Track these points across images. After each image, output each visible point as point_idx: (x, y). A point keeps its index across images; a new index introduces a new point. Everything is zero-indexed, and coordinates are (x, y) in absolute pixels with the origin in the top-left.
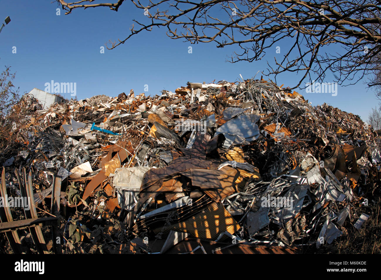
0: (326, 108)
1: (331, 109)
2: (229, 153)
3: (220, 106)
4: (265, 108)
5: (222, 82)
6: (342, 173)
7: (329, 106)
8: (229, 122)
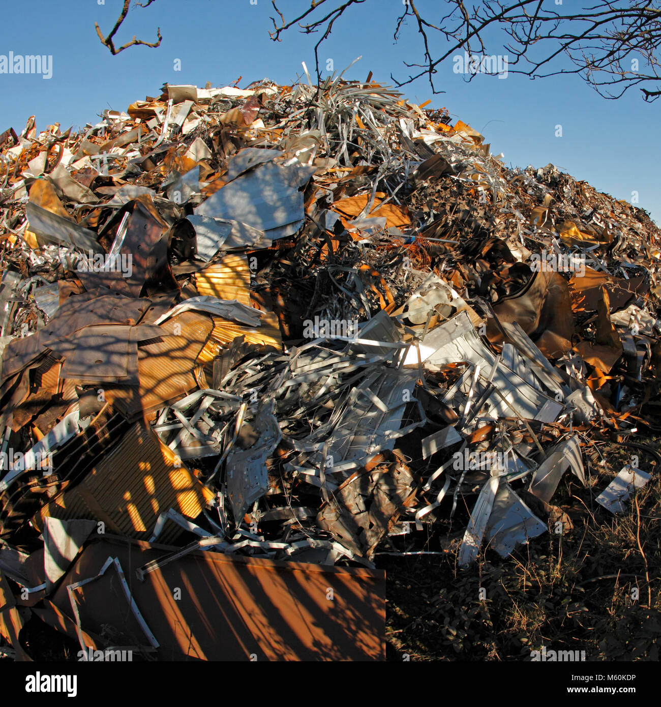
0: (552, 178)
1: (567, 181)
2: (208, 275)
3: (230, 146)
4: (359, 153)
5: (260, 85)
6: (563, 342)
7: (562, 174)
8: (230, 188)
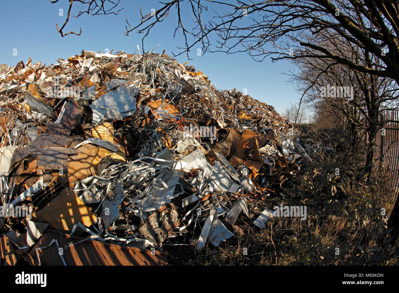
0: (235, 94)
1: (241, 95)
2: (97, 129)
3: (107, 77)
4: (159, 83)
5: (120, 53)
6: (239, 160)
7: (239, 92)
8: (107, 95)
